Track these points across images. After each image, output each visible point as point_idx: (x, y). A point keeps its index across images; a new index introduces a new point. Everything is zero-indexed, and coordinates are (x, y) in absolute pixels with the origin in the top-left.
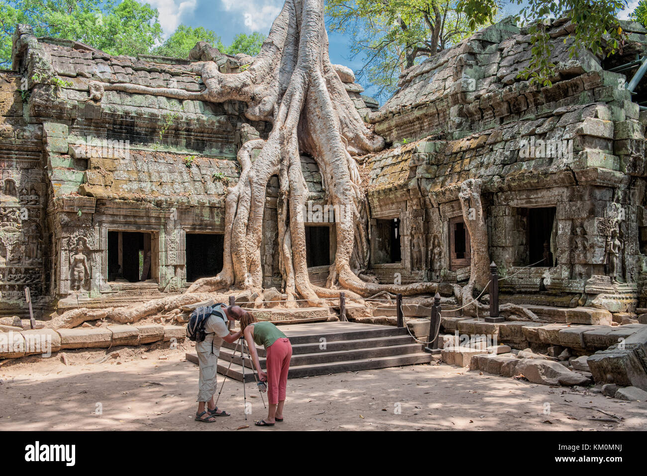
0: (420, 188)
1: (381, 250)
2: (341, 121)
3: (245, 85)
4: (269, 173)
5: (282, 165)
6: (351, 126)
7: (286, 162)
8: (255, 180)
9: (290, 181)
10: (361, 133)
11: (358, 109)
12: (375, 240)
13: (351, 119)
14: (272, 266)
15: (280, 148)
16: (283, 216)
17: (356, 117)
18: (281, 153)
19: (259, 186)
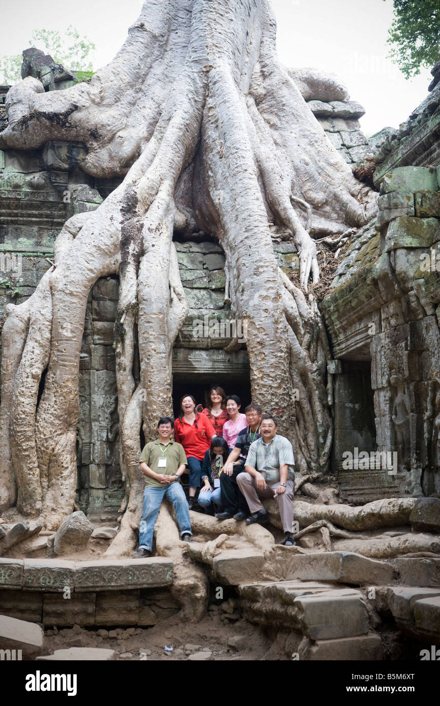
0: (393, 270)
1: (360, 430)
2: (296, 169)
3: (75, 108)
4: (91, 270)
5: (125, 254)
6: (320, 179)
7: (132, 248)
8: (60, 286)
9: (138, 286)
10: (345, 192)
11: (348, 148)
12: (343, 407)
13: (322, 164)
14: (107, 466)
15: (121, 218)
16: (126, 360)
17: (332, 161)
18: (123, 229)
19: (67, 298)
